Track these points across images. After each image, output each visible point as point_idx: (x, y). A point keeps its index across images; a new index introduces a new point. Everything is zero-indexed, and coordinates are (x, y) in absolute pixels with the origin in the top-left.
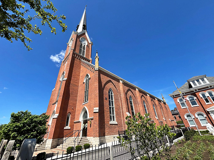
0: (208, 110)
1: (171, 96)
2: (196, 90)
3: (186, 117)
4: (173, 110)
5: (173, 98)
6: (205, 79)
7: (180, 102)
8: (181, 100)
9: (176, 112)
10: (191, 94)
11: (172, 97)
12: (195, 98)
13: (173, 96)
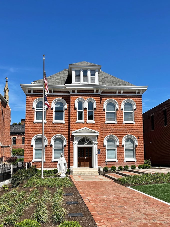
0: (74, 133)
1: (24, 89)
2: (74, 91)
3: (33, 143)
4: (16, 124)
5: (27, 95)
6: (97, 74)
7: (36, 109)
8: (39, 104)
9: (21, 128)
10: (63, 97)
11: (25, 92)
12: (66, 106)
13: (30, 91)
